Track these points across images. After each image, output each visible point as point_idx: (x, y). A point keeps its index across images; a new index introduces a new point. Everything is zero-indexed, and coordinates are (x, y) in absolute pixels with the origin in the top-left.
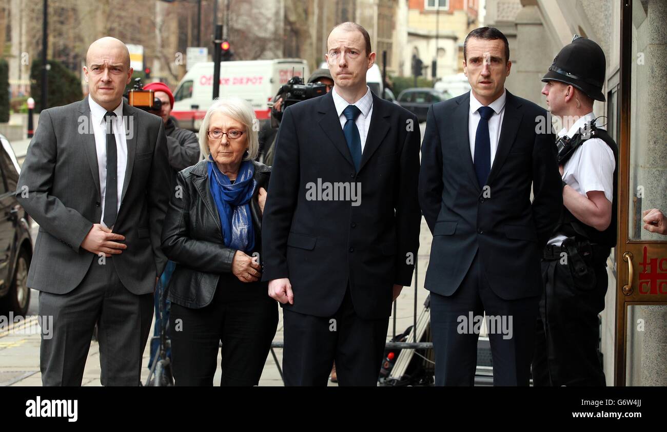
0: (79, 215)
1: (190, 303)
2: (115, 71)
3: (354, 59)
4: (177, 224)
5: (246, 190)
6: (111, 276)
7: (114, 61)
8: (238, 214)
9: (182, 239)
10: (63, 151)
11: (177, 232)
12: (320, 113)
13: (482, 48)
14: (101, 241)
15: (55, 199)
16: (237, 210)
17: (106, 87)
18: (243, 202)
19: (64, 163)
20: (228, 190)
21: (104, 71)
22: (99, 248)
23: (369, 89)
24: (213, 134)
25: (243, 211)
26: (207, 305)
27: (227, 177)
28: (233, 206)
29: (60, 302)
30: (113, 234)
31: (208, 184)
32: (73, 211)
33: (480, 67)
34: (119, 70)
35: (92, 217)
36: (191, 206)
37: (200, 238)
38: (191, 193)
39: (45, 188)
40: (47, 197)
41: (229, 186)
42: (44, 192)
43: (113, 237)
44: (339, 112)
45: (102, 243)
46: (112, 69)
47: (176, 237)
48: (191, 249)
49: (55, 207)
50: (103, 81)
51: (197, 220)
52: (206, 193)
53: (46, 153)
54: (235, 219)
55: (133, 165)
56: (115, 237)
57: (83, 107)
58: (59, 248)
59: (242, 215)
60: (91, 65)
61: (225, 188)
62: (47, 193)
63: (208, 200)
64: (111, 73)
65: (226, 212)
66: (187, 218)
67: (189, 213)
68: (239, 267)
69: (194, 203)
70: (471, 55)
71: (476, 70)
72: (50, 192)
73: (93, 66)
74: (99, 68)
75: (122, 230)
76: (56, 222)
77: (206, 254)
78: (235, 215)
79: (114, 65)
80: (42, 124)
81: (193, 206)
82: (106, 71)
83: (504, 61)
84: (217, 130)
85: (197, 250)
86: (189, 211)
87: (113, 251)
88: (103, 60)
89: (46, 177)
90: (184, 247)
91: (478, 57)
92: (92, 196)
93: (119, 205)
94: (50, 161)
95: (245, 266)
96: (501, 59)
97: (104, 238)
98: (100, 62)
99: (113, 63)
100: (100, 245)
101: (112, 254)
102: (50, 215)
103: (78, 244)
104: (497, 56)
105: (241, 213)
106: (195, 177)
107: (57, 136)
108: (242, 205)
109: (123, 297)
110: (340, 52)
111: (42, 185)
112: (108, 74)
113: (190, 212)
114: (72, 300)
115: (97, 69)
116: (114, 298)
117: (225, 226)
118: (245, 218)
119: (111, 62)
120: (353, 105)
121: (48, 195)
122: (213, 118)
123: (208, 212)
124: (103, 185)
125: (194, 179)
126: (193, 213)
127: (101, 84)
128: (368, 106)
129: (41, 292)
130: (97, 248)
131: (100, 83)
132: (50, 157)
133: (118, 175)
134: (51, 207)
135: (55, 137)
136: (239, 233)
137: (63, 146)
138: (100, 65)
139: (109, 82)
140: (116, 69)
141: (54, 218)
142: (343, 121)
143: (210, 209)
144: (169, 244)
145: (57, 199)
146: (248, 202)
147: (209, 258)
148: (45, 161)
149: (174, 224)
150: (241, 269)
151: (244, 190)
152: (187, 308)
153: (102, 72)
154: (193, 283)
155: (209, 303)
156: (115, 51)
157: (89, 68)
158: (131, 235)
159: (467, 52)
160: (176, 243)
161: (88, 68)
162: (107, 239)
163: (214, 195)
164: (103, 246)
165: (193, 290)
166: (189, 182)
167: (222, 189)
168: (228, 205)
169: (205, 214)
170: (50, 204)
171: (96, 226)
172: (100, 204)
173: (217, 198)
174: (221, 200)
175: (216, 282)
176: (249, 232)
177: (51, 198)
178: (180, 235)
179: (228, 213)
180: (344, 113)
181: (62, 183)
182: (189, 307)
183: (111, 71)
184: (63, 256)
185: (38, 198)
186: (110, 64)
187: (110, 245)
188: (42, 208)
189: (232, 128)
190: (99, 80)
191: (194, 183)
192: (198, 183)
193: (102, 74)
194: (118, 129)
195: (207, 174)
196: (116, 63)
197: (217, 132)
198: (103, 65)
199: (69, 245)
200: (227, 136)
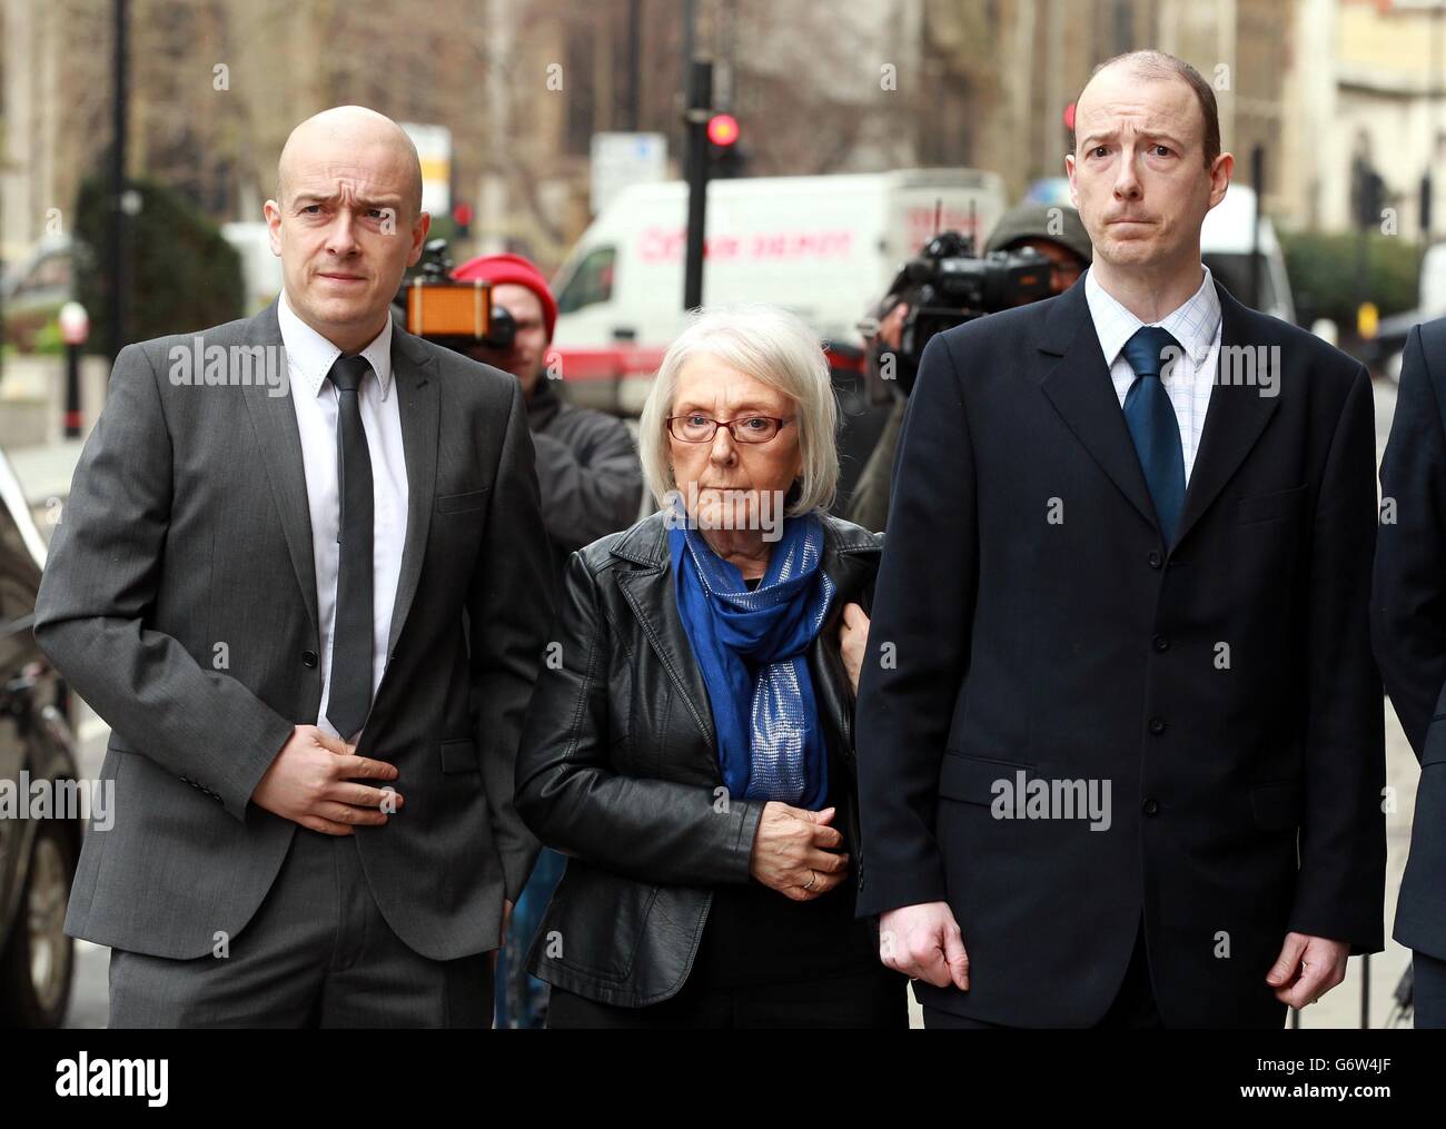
0: (248, 694)
1: (614, 989)
2: (372, 218)
3: (1164, 170)
4: (567, 725)
5: (798, 607)
6: (352, 898)
7: (371, 185)
8: (771, 690)
9: (583, 775)
10: (194, 481)
11: (568, 751)
12: (1044, 353)
14: (319, 783)
15: (166, 642)
16: (766, 676)
17: (343, 270)
18: (788, 650)
19: (197, 524)
20: (738, 609)
21: (336, 217)
22: (311, 806)
23: (1208, 275)
24: (686, 427)
25: (789, 679)
26: (669, 995)
27: (737, 570)
28: (753, 664)
29: (184, 985)
30: (359, 760)
31: (670, 591)
32: (229, 683)
34: (386, 215)
35: (289, 704)
36: (613, 666)
37: (646, 770)
38: (612, 619)
39: (135, 605)
40: (142, 636)
41: (740, 598)
42: (130, 617)
43: (358, 768)
44: (1111, 349)
45: (324, 789)
46: (365, 211)
47: (564, 767)
48: (616, 807)
49: (166, 667)
50: (331, 251)
51: (634, 710)
52: (663, 622)
53: (137, 491)
54: (761, 709)
55: (426, 533)
56: (367, 769)
58: (180, 807)
59: (786, 693)
60: (295, 197)
61: (726, 605)
62: (138, 622)
63: (672, 643)
64: (360, 224)
65: (730, 683)
66: (601, 705)
67: (606, 690)
68: (777, 858)
69: (622, 652)
72: (150, 619)
73: (300, 198)
74: (321, 209)
75: (391, 744)
76: (171, 720)
77: (664, 824)
78: (762, 699)
79: (371, 199)
80: (125, 393)
81: (620, 667)
82: (344, 218)
84: (698, 415)
85: (635, 812)
86: (606, 680)
87: (359, 816)
88: (336, 181)
89: (138, 568)
90: (593, 801)
92: (290, 632)
94: (150, 516)
97: (329, 771)
98: (325, 188)
99: (368, 192)
100: (316, 794)
101: (355, 827)
102: (152, 694)
103: (241, 791)
105: (782, 686)
106: (628, 568)
107: (176, 431)
108: (786, 659)
109: (391, 970)
111: (123, 596)
112: (352, 229)
113: (613, 685)
114: (223, 980)
115: (312, 209)
116: (361, 971)
117: (727, 730)
118: (796, 705)
119: (360, 188)
120: (1156, 325)
121: (143, 628)
122: (684, 375)
123: (669, 683)
124: (328, 596)
125: (625, 577)
126: (621, 686)
127: (325, 262)
128: (1207, 332)
129: (116, 952)
130: (303, 807)
131: (323, 259)
132: (150, 501)
133: (377, 562)
134: (154, 668)
135: (170, 438)
136: (773, 754)
137: (196, 464)
138: (326, 199)
139: (352, 256)
140: (376, 213)
141: (165, 706)
142: (1123, 380)
143: (678, 673)
144: (543, 794)
145: (174, 644)
146: (807, 652)
147: (673, 835)
148: (134, 514)
149: (557, 726)
151: (789, 608)
152: (604, 1005)
153: (329, 221)
154: (622, 923)
155: (677, 989)
156: (376, 154)
157: (288, 204)
158: (416, 761)
160: (564, 790)
161: (281, 205)
162: (341, 775)
163: (692, 628)
164: (326, 797)
165: (624, 946)
166: (606, 588)
167: (717, 606)
168: (737, 661)
169: (661, 690)
170: (149, 660)
171: (303, 732)
172: (315, 661)
173: (702, 637)
174: (714, 643)
175: (700, 919)
176: (807, 750)
177: (154, 639)
178: (577, 763)
179: (736, 685)
180: (1125, 353)
181: (189, 587)
182: (609, 1000)
183: (361, 219)
184: (189, 834)
185: (110, 639)
186: (360, 194)
187: (349, 795)
188: (123, 671)
189: (744, 408)
190: (319, 249)
191: (623, 587)
192: (637, 589)
193: (329, 226)
194: (377, 414)
195: (669, 557)
196: (378, 194)
197: (700, 422)
198: (336, 198)
199: (211, 795)
200: (732, 432)
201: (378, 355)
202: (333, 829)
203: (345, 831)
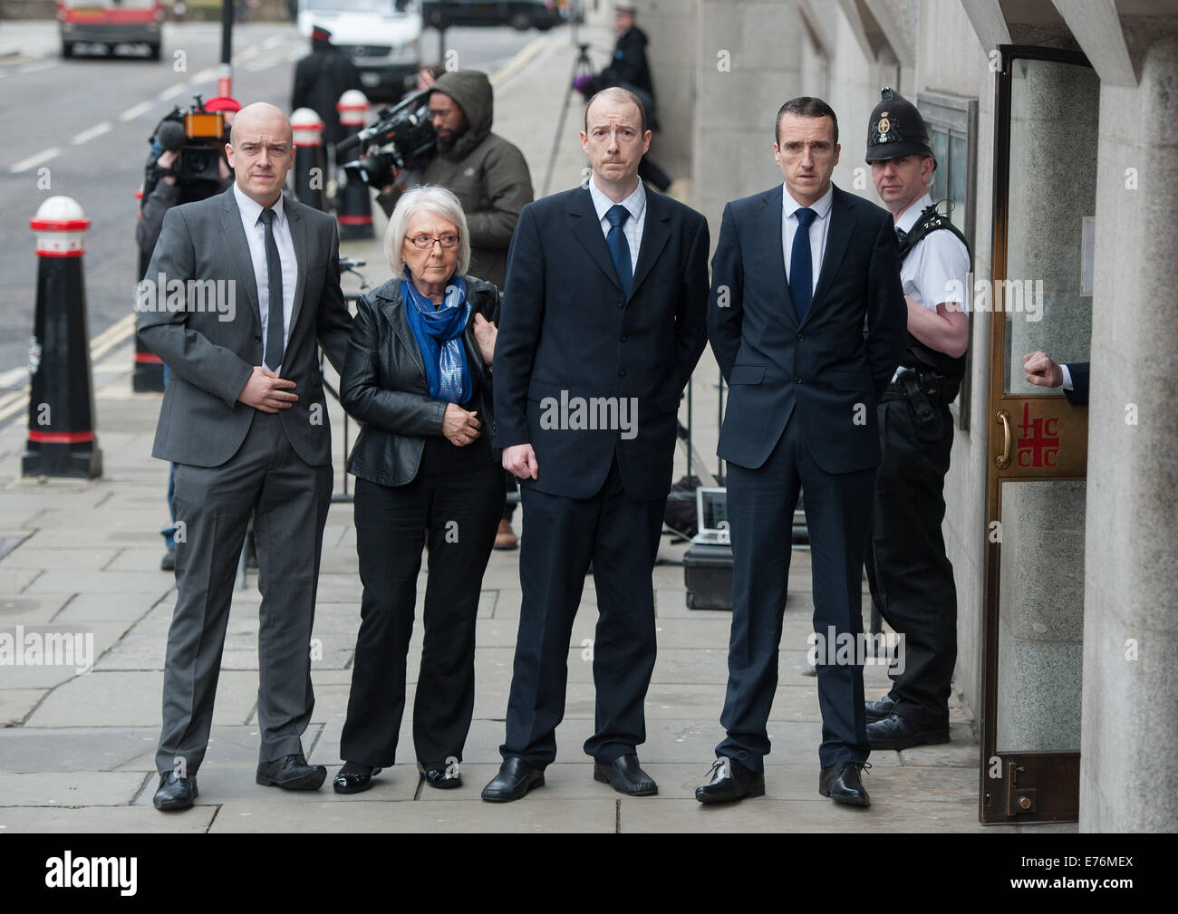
0: (234, 355)
1: (385, 479)
2: (275, 152)
3: (629, 141)
4: (361, 369)
5: (457, 317)
6: (278, 441)
7: (275, 137)
8: (448, 353)
9: (370, 390)
11: (362, 380)
12: (572, 215)
13: (804, 129)
14: (266, 391)
15: (196, 334)
16: (445, 346)
17: (264, 174)
18: (453, 336)
20: (433, 319)
21: (260, 151)
22: (262, 400)
23: (640, 181)
25: (454, 346)
26: (409, 481)
27: (430, 301)
28: (440, 341)
29: (209, 478)
30: (281, 380)
31: (403, 311)
32: (225, 350)
33: (800, 155)
34: (282, 150)
35: (249, 357)
36: (380, 345)
37: (396, 388)
38: (379, 324)
39: (181, 318)
40: (186, 332)
41: (434, 314)
42: (180, 324)
43: (279, 384)
44: (601, 215)
45: (267, 393)
46: (272, 148)
47: (361, 387)
48: (385, 404)
49: (197, 344)
50: (259, 166)
51: (390, 362)
52: (400, 324)
54: (443, 360)
55: (305, 283)
56: (284, 385)
57: (228, 203)
58: (205, 403)
59: (454, 353)
60: (241, 143)
61: (428, 317)
62: (183, 326)
63: (405, 333)
64: (272, 154)
65: (431, 350)
66: (376, 360)
67: (377, 353)
68: (452, 427)
69: (384, 338)
70: (786, 139)
71: (794, 159)
72: (188, 324)
73: (244, 144)
74: (254, 148)
75: (293, 374)
76: (201, 367)
77: (405, 411)
78: (444, 357)
79: (276, 143)
80: (172, 229)
81: (383, 344)
82: (264, 151)
83: (832, 145)
84: (423, 237)
85: (393, 406)
86: (377, 349)
87: (281, 404)
88: (259, 136)
90: (375, 401)
91: (798, 142)
92: (249, 329)
93: (286, 338)
95: (460, 425)
96: (829, 145)
97: (270, 386)
98: (255, 139)
99: (273, 140)
100: (264, 395)
101: (280, 409)
102: (192, 356)
103: (232, 395)
104: (823, 139)
105: (452, 350)
106: (384, 302)
107: (196, 245)
108: (453, 339)
109: (294, 469)
110: (609, 132)
111: (176, 315)
112: (268, 157)
113: (380, 351)
114: (222, 476)
115: (250, 148)
116: (281, 470)
117: (430, 370)
118: (457, 358)
119: (270, 139)
120: (619, 204)
121: (186, 327)
123: (405, 350)
124: (265, 311)
125: (383, 305)
126: (384, 352)
127: (256, 171)
128: (640, 206)
129: (175, 464)
130: (258, 401)
131: (255, 169)
133: (284, 297)
134: (193, 345)
135: (193, 247)
136: (450, 379)
138: (256, 144)
139: (268, 168)
140: (277, 149)
141: (198, 362)
142: (606, 227)
143: (408, 346)
144: (353, 399)
145: (199, 334)
146: (462, 336)
147: (409, 416)
149: (358, 370)
150: (455, 430)
151: (453, 319)
152: (381, 485)
153: (257, 153)
154: (388, 451)
155: (412, 479)
156: (276, 123)
157: (238, 146)
158: (303, 382)
159: (781, 134)
160: (363, 396)
161: (234, 147)
162: (275, 388)
163: (413, 327)
164: (268, 397)
165: (389, 461)
166: (376, 310)
167: (424, 318)
168: (433, 341)
169: (402, 353)
170: (190, 341)
171: (257, 369)
172: (260, 339)
173: (418, 332)
174: (423, 333)
175: (421, 448)
176: (463, 376)
177: (191, 333)
178: (367, 385)
179: (433, 351)
180: (606, 216)
182: (383, 483)
183: (271, 152)
184: (210, 414)
185: (173, 333)
186: (270, 141)
187: (277, 396)
188: (180, 348)
189: (445, 233)
190: (254, 164)
191: (382, 310)
192: (389, 310)
193: (257, 156)
194: (280, 232)
195: (401, 297)
196: (278, 141)
197: (426, 239)
198: (260, 144)
199: (219, 398)
200: (440, 244)
201: (278, 208)
202: (270, 410)
203: (275, 411)
